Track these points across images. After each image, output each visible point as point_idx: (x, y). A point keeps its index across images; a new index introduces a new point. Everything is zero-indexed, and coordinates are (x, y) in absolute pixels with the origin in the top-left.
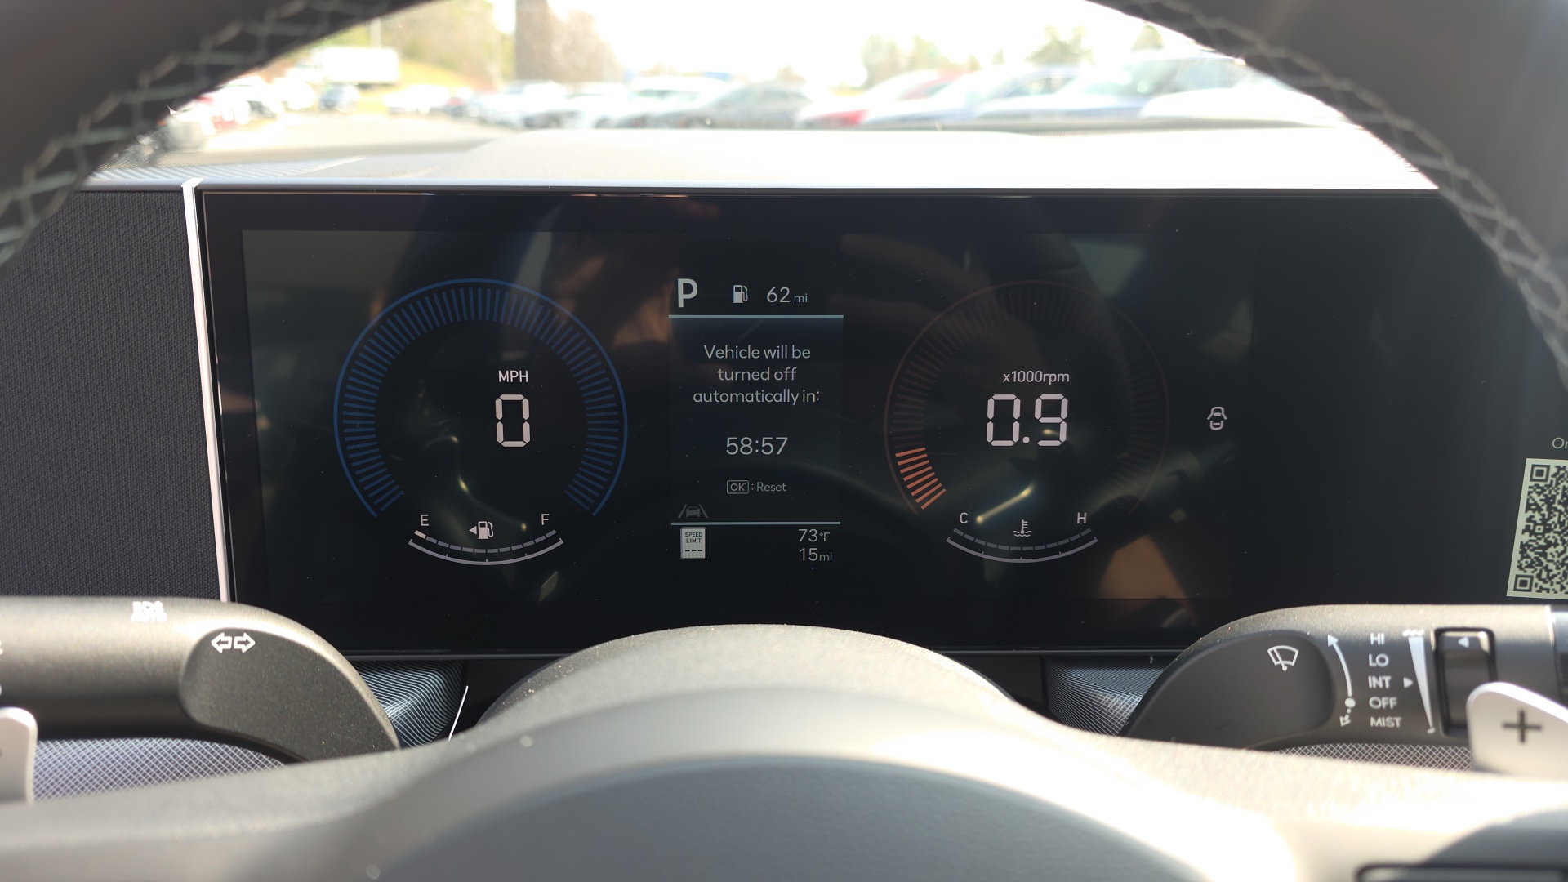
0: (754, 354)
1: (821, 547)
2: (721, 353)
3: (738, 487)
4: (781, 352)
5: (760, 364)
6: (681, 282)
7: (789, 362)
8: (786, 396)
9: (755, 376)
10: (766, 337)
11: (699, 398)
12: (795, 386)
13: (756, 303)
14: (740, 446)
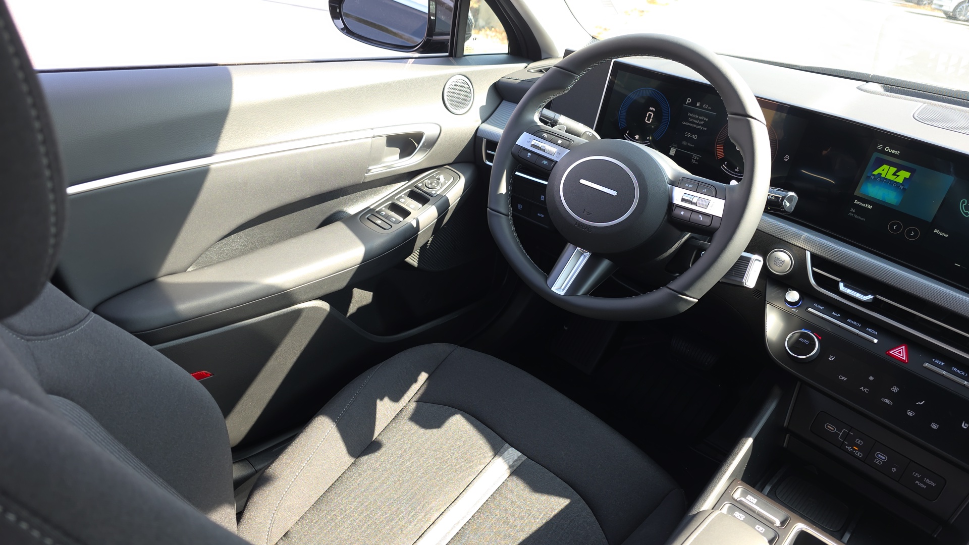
0: (697, 117)
1: (697, 161)
2: (691, 115)
3: (685, 143)
4: (702, 118)
5: (697, 119)
6: (688, 99)
7: (703, 120)
8: (700, 127)
9: (696, 121)
10: (700, 114)
11: (684, 123)
12: (702, 126)
13: (701, 107)
14: (687, 134)
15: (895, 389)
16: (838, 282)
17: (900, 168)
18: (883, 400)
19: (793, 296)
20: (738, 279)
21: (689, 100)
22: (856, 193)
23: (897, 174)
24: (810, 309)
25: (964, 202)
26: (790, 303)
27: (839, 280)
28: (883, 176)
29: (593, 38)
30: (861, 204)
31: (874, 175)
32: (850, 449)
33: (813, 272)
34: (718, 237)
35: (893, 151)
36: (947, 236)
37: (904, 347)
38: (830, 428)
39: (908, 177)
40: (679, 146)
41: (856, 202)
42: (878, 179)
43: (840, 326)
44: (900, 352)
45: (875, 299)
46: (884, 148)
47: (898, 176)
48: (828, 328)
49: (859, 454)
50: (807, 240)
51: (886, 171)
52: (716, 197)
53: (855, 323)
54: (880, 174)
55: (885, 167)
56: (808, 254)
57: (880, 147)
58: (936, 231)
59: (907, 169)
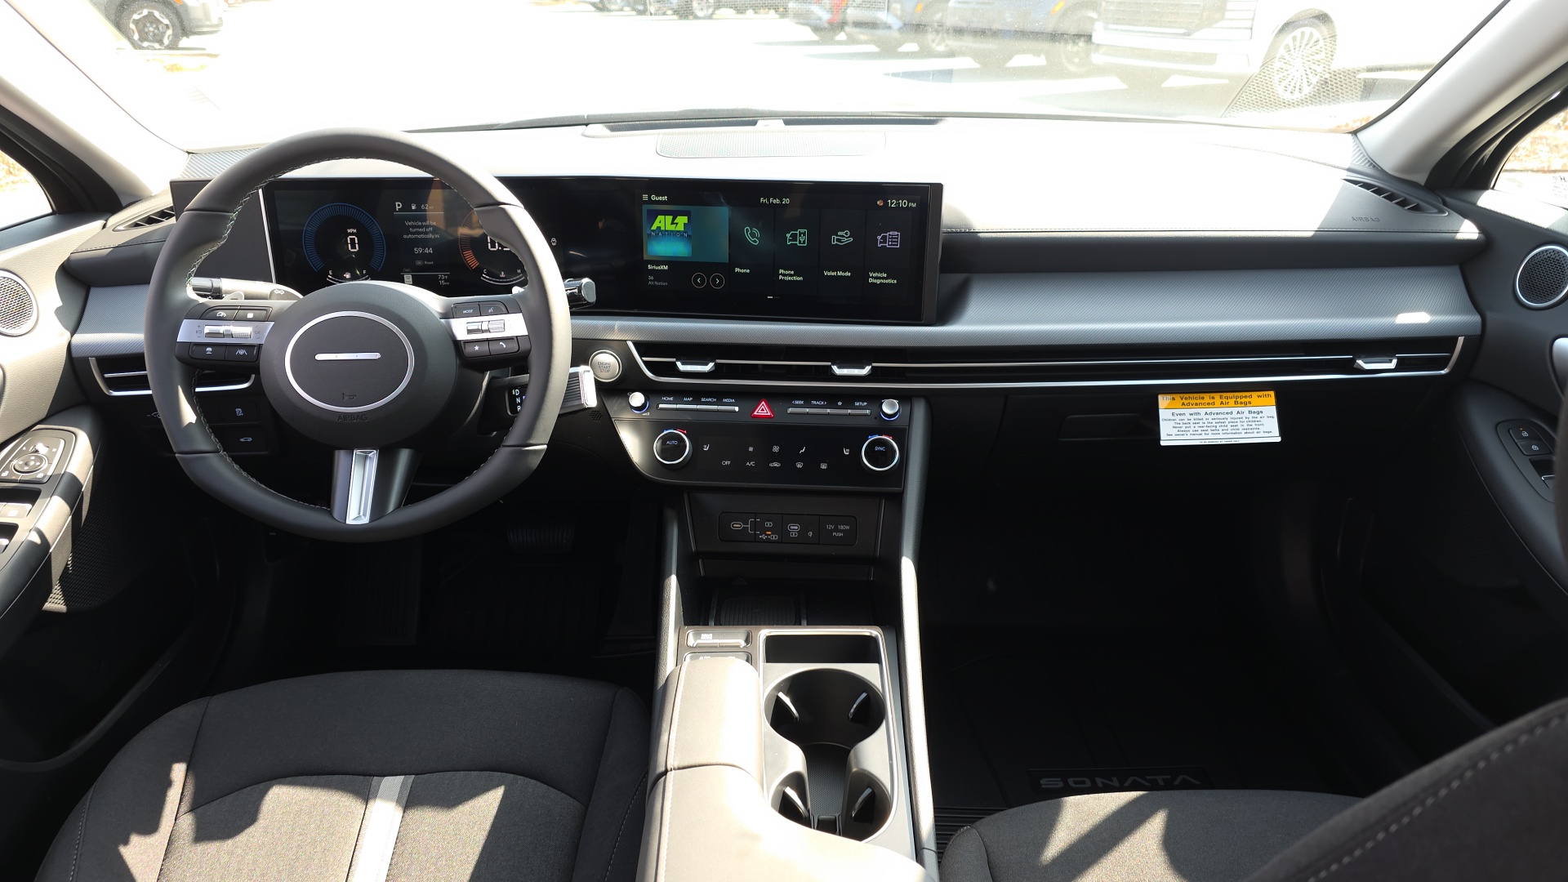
0: (420, 224)
1: (446, 280)
2: (410, 224)
3: (419, 263)
4: (427, 224)
5: (421, 227)
6: (397, 203)
7: (429, 226)
8: (431, 236)
9: (420, 230)
10: (422, 219)
11: (405, 236)
12: (432, 233)
13: (418, 210)
14: (418, 250)
15: (776, 449)
16: (674, 363)
17: (675, 215)
18: (771, 465)
19: (637, 399)
20: (576, 403)
21: (399, 205)
22: (646, 257)
23: (676, 221)
24: (661, 406)
25: (747, 231)
26: (638, 409)
27: (674, 360)
28: (663, 228)
29: (189, 153)
30: (655, 267)
31: (653, 231)
32: (764, 537)
33: (644, 362)
34: (535, 361)
35: (660, 198)
36: (748, 271)
37: (763, 403)
38: (737, 526)
39: (686, 222)
40: (413, 269)
41: (650, 267)
42: (660, 234)
43: (697, 410)
44: (763, 410)
45: (716, 364)
46: (649, 198)
47: (677, 224)
48: (688, 418)
49: (774, 537)
50: (622, 330)
51: (663, 222)
52: (508, 313)
53: (710, 400)
54: (659, 228)
55: (660, 218)
56: (631, 345)
57: (645, 197)
58: (737, 270)
59: (682, 214)
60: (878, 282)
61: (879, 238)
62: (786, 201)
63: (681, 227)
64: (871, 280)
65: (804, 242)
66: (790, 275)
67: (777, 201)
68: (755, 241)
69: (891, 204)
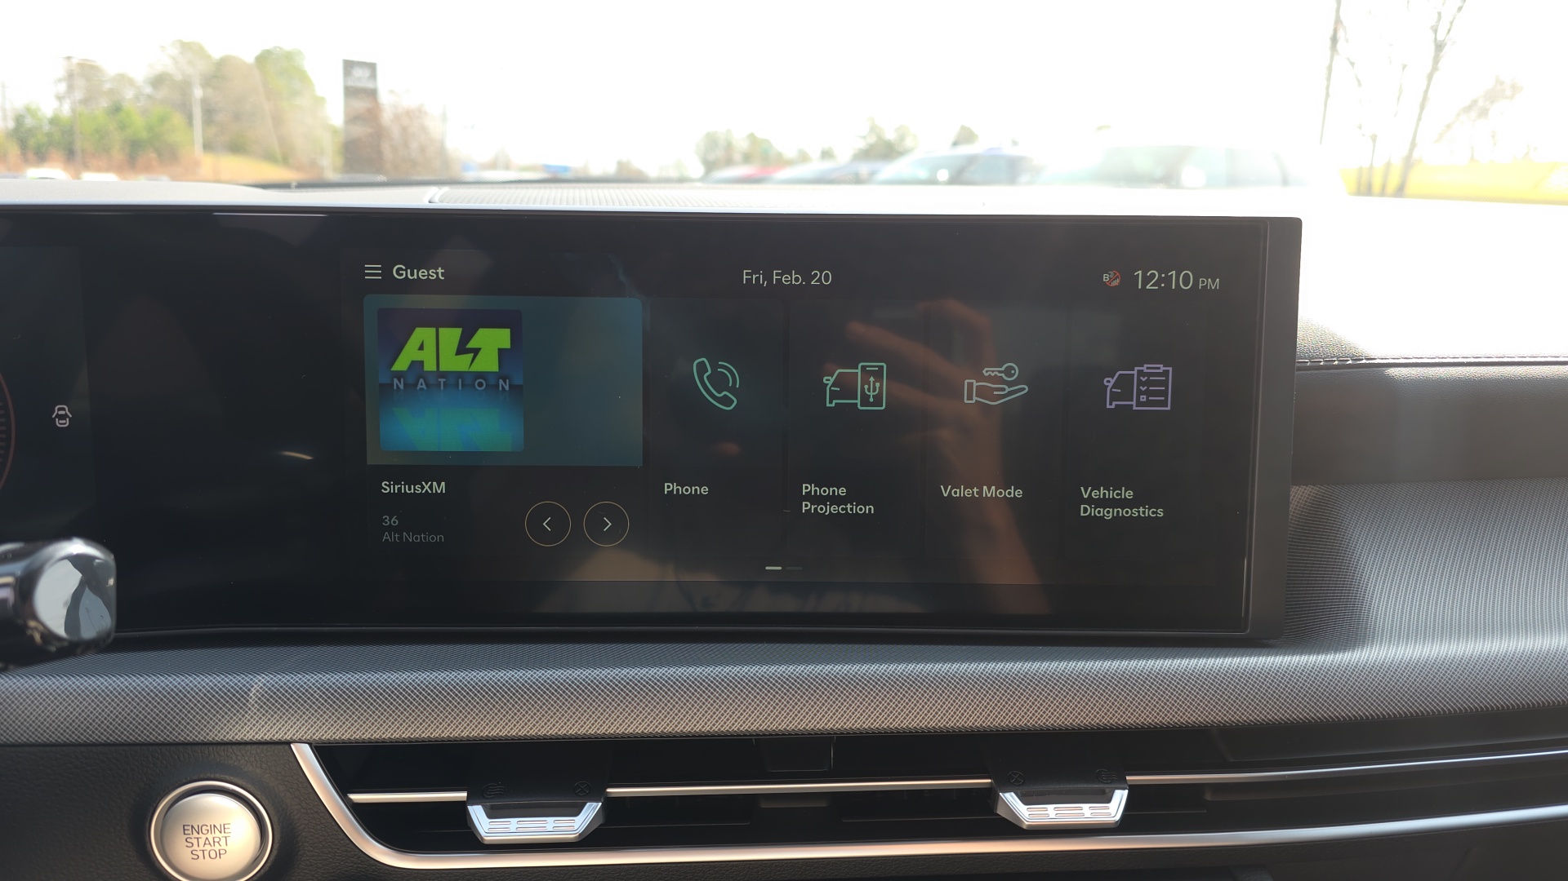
16: (460, 808)
17: (469, 324)
22: (371, 460)
23: (472, 344)
25: (702, 368)
27: (462, 795)
28: (430, 366)
30: (405, 489)
31: (399, 375)
33: (358, 810)
35: (422, 274)
36: (704, 490)
39: (507, 344)
41: (387, 488)
42: (421, 384)
45: (611, 806)
46: (386, 272)
47: (476, 351)
50: (272, 704)
51: (430, 347)
54: (417, 365)
55: (423, 334)
56: (305, 756)
57: (373, 271)
58: (669, 487)
59: (493, 320)
60: (1108, 514)
61: (1109, 382)
62: (822, 277)
63: (488, 362)
64: (1087, 510)
65: (878, 400)
66: (835, 500)
67: (792, 279)
68: (726, 401)
69: (1146, 280)
